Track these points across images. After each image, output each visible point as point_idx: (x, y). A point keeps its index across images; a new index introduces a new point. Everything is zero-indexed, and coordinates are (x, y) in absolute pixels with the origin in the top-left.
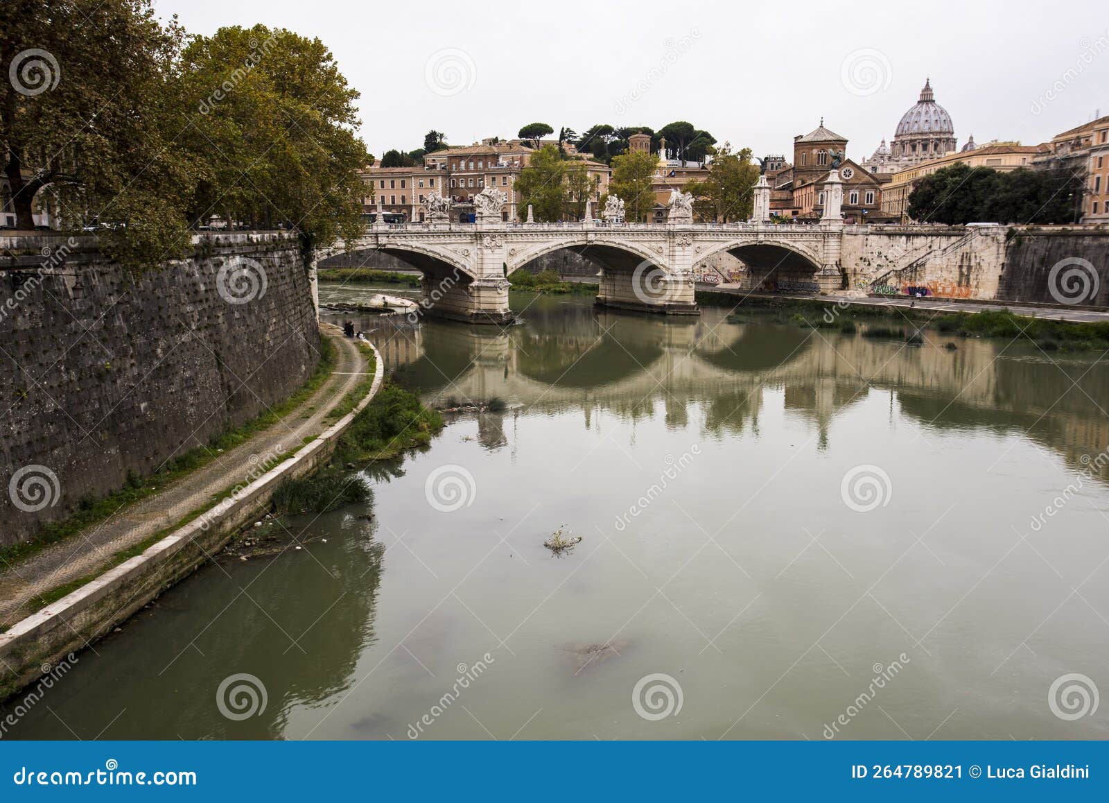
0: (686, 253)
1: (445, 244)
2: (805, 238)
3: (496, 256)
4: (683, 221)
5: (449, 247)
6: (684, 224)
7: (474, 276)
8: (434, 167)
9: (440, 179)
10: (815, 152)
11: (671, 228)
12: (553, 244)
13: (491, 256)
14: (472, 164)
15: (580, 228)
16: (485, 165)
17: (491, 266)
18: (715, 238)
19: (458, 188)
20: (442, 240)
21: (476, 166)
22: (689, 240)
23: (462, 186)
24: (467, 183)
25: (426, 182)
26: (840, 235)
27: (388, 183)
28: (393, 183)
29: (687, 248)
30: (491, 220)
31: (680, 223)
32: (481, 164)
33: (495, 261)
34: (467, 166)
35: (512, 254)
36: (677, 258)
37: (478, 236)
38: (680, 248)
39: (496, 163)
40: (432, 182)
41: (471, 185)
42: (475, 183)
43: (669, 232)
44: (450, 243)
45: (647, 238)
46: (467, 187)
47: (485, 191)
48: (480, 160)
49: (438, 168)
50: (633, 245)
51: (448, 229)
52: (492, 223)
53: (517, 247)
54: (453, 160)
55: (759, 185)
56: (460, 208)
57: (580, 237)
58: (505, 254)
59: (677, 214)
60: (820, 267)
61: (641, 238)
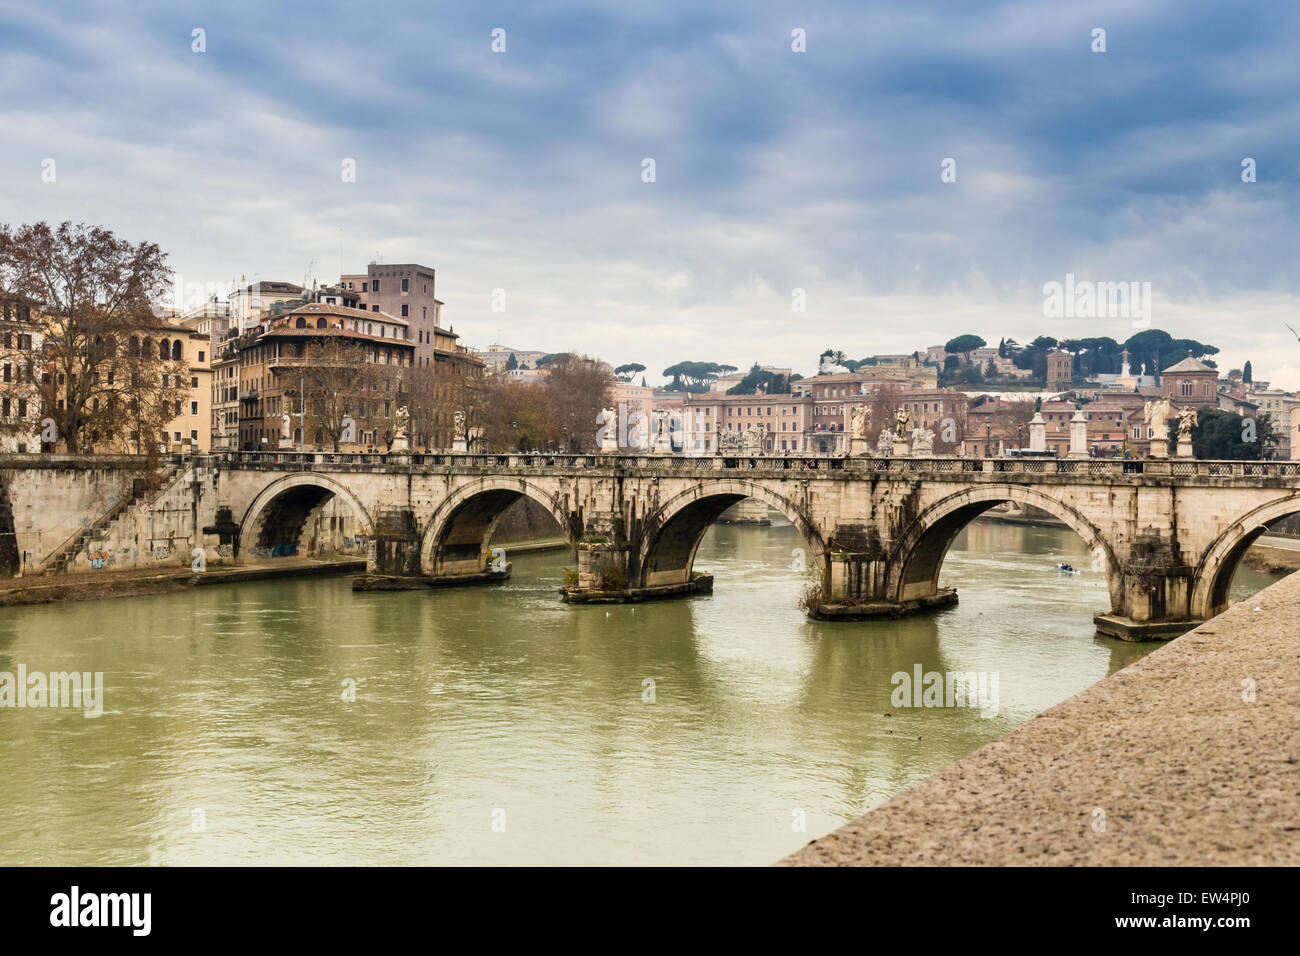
8: (799, 394)
9: (802, 406)
10: (1179, 382)
14: (835, 392)
16: (848, 393)
19: (821, 415)
21: (839, 394)
23: (825, 413)
24: (829, 410)
25: (789, 409)
27: (745, 410)
28: (749, 410)
32: (843, 392)
34: (831, 394)
39: (858, 392)
40: (795, 409)
41: (834, 413)
42: (838, 411)
46: (829, 416)
48: (843, 388)
49: (803, 395)
54: (817, 387)
55: (1034, 421)
56: (819, 436)
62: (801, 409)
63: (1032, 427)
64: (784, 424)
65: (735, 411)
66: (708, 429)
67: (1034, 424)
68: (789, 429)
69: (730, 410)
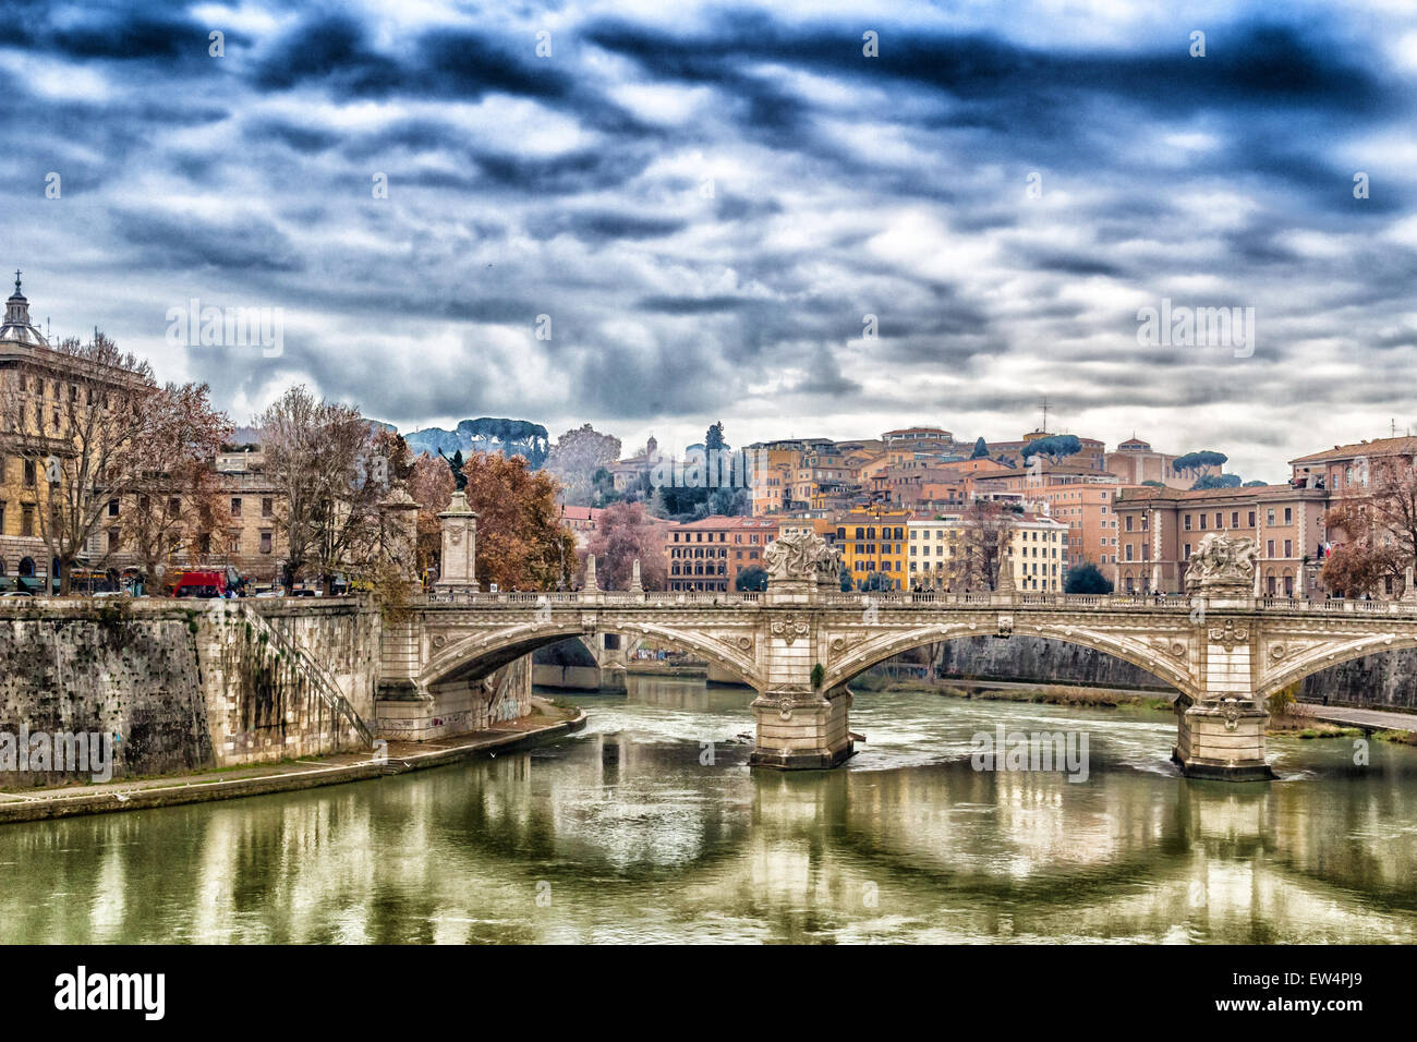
0: (1235, 659)
1: (704, 627)
3: (795, 652)
4: (1229, 592)
5: (714, 634)
6: (1232, 598)
7: (758, 687)
12: (923, 632)
13: (785, 652)
15: (984, 603)
17: (785, 670)
18: (1321, 629)
20: (701, 621)
22: (1244, 633)
29: (1237, 649)
30: (791, 586)
31: (1221, 596)
33: (792, 662)
35: (838, 649)
36: (1210, 668)
37: (763, 615)
38: (1220, 649)
44: (715, 627)
45: (1141, 625)
47: (782, 536)
51: (712, 602)
52: (791, 592)
53: (849, 637)
57: (984, 621)
58: (824, 649)
59: (1216, 578)
61: (1129, 626)
62: (1300, 512)
64: (1271, 543)
65: (1196, 519)
66: (1146, 556)
68: (1280, 555)
69: (1188, 519)
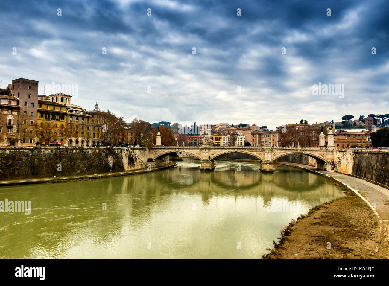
0: (268, 155)
2: (318, 152)
3: (206, 155)
4: (268, 146)
5: (195, 152)
7: (201, 160)
8: (278, 130)
11: (264, 148)
12: (224, 152)
13: (205, 155)
15: (233, 148)
17: (205, 157)
18: (281, 151)
20: (193, 150)
22: (270, 152)
25: (275, 135)
26: (333, 151)
29: (269, 154)
31: (266, 146)
35: (212, 154)
36: (265, 157)
37: (202, 149)
38: (266, 154)
43: (263, 149)
45: (255, 151)
47: (204, 138)
50: (250, 152)
52: (206, 146)
53: (214, 152)
57: (233, 150)
58: (210, 154)
59: (266, 144)
60: (326, 161)
61: (253, 151)
62: (278, 135)
63: (320, 137)
64: (274, 139)
65: (263, 136)
66: (256, 141)
67: (320, 136)
68: (275, 141)
69: (262, 136)
